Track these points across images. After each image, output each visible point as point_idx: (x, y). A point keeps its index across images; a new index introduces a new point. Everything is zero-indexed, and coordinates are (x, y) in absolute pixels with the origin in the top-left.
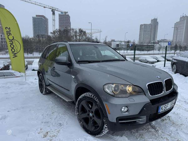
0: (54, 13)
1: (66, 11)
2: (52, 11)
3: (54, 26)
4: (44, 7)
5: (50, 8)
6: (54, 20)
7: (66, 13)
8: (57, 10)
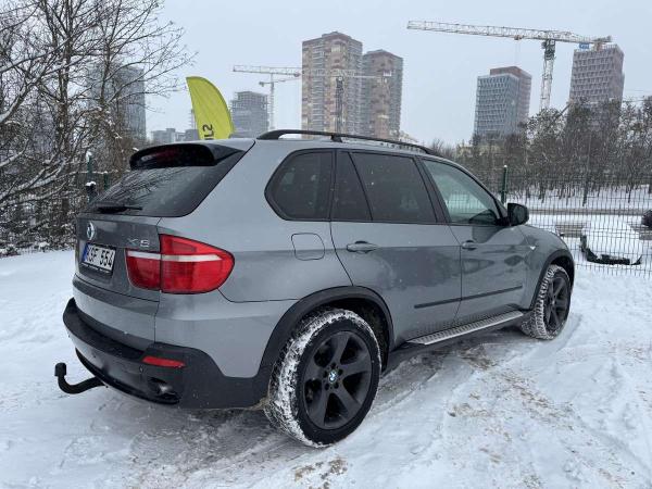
0: (550, 53)
1: (603, 36)
2: (545, 45)
3: (546, 97)
4: (517, 38)
5: (539, 38)
6: (548, 78)
7: (599, 42)
8: (565, 38)
